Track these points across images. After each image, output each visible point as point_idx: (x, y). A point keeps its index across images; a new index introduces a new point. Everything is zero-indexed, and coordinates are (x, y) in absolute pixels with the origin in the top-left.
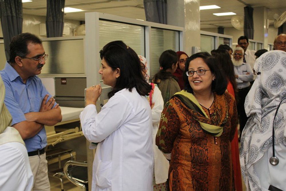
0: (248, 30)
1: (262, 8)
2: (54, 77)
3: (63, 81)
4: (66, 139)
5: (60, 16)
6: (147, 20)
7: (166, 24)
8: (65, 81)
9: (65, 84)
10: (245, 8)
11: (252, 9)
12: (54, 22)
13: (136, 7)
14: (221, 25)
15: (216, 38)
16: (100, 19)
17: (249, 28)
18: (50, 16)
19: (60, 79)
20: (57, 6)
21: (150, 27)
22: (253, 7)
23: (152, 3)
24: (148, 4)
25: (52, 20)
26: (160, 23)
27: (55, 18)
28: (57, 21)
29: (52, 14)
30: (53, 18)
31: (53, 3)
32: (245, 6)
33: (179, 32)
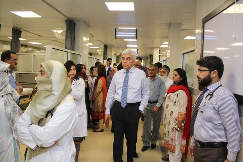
0: (105, 56)
1: (112, 47)
2: (15, 73)
3: (20, 75)
4: (23, 103)
5: (18, 43)
6: (65, 48)
7: (75, 51)
8: (21, 75)
9: (21, 76)
10: (104, 46)
11: (107, 47)
12: (15, 45)
13: (54, 41)
14: (91, 52)
15: (94, 59)
16: (53, 48)
17: (106, 55)
18: (13, 42)
19: (19, 74)
20: (17, 38)
21: (70, 53)
22: (107, 45)
23: (69, 41)
24: (67, 42)
25: (14, 44)
26: (72, 50)
27: (16, 43)
28: (17, 45)
29: (15, 41)
30: (15, 43)
31: (15, 36)
32: (104, 45)
33: (80, 55)
